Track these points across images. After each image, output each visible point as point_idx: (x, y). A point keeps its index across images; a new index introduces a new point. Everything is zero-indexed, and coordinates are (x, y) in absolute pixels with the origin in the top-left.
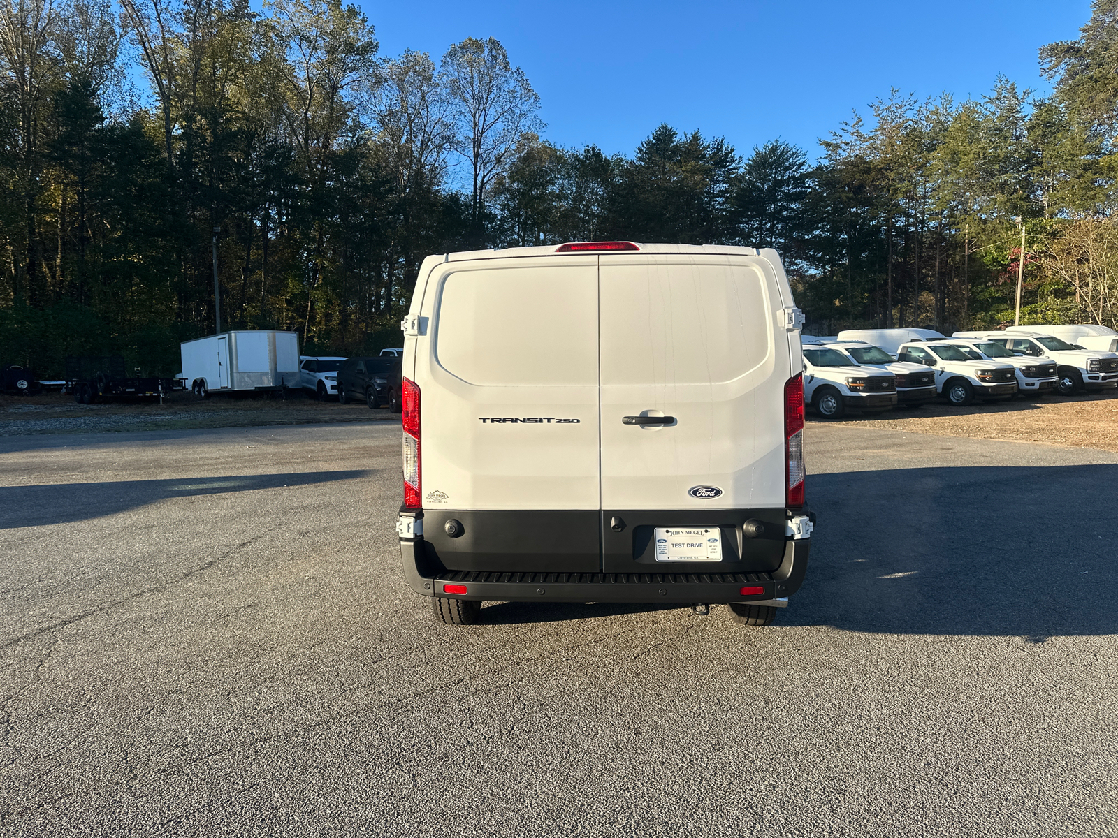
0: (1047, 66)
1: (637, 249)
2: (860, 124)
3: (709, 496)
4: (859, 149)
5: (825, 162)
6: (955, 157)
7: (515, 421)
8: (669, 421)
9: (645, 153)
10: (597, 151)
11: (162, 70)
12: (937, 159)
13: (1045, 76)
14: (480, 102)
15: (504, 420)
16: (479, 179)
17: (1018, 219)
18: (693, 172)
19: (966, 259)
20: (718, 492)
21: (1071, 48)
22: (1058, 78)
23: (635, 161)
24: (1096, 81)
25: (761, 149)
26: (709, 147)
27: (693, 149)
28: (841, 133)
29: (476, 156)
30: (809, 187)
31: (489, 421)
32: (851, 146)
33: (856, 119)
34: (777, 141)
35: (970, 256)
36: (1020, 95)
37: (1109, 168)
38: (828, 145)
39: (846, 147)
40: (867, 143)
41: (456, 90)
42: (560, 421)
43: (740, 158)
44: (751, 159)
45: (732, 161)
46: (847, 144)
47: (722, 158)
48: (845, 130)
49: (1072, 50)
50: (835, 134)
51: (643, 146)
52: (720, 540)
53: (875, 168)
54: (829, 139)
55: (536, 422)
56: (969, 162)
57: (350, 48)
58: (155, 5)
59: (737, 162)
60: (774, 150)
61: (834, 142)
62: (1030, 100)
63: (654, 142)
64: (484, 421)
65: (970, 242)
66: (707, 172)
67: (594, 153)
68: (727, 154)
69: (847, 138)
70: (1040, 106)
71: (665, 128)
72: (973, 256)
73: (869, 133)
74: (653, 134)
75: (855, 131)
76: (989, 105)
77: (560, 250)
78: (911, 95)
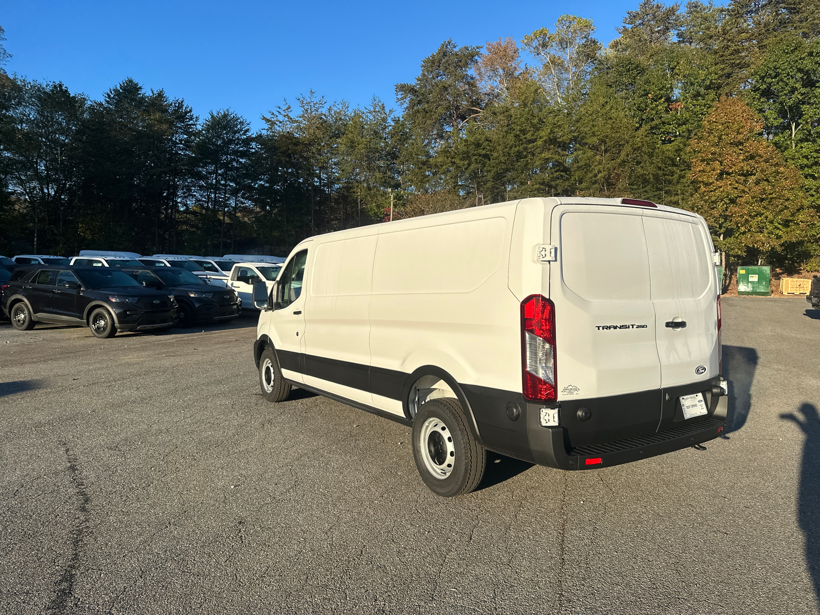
0: (399, 97)
1: (656, 207)
2: (290, 110)
3: (702, 372)
4: (289, 127)
5: (264, 133)
6: (352, 145)
7: (615, 328)
8: (682, 324)
9: (113, 98)
10: (63, 88)
12: (341, 144)
13: (399, 103)
15: (610, 328)
17: (390, 190)
18: (160, 122)
19: (359, 212)
20: (704, 370)
21: (413, 89)
22: (405, 105)
23: (104, 103)
24: (427, 112)
25: (215, 115)
26: (171, 104)
27: (157, 102)
28: (277, 114)
30: (252, 148)
31: (601, 328)
32: (283, 124)
33: (287, 106)
34: (228, 111)
35: (361, 210)
36: (387, 111)
37: (435, 165)
38: (268, 121)
39: (281, 125)
40: (295, 125)
42: (638, 327)
43: (196, 117)
44: (207, 119)
45: (191, 119)
46: (281, 122)
47: (181, 115)
48: (279, 112)
49: (412, 90)
50: (273, 114)
51: (111, 92)
52: (703, 400)
53: (302, 143)
54: (269, 116)
55: (627, 328)
56: (361, 149)
59: (194, 120)
60: (225, 116)
61: (273, 119)
62: (392, 116)
63: (121, 91)
64: (599, 329)
65: (361, 200)
66: (171, 124)
67: (61, 89)
68: (186, 113)
69: (281, 118)
70: (397, 121)
71: (131, 81)
72: (364, 210)
73: (296, 118)
74: (121, 85)
75: (285, 114)
76: (369, 115)
77: (624, 202)
78: (323, 97)
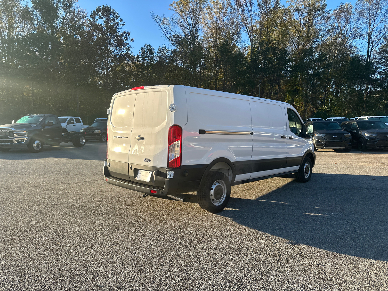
3: (148, 162)
7: (118, 137)
8: (143, 139)
11: (251, 32)
14: (373, 17)
16: (370, 49)
20: (150, 161)
29: (369, 39)
31: (115, 137)
41: (362, 14)
42: (125, 138)
52: (150, 175)
57: (316, 10)
58: (250, 13)
